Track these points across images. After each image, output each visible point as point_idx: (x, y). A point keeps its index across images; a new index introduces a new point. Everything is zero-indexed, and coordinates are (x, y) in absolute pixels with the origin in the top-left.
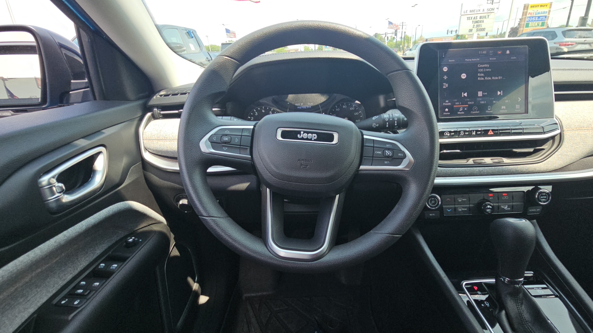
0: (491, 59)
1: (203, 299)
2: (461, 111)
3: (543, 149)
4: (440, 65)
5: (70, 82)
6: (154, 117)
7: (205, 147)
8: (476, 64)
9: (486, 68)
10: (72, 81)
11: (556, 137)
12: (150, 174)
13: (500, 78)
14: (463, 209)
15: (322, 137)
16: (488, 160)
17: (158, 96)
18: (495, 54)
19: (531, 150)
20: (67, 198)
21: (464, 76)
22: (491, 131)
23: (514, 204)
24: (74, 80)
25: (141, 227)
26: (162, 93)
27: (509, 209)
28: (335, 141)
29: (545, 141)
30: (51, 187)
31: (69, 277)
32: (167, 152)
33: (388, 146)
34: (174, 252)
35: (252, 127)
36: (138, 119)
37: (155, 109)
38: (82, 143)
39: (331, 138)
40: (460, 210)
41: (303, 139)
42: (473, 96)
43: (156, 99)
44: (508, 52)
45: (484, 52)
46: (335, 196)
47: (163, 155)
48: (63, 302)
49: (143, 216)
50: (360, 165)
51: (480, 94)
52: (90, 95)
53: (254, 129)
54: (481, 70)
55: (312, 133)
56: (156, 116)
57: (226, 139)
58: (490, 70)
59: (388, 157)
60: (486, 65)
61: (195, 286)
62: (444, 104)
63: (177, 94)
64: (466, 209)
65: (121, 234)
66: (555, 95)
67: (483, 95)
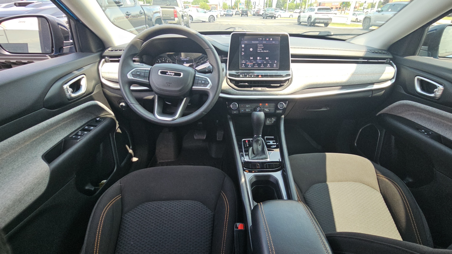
0: (263, 42)
1: (135, 159)
2: (250, 66)
3: (284, 85)
4: (241, 44)
5: (63, 42)
6: (106, 61)
7: (129, 76)
8: (257, 44)
9: (261, 46)
10: (64, 42)
11: (289, 80)
12: (105, 90)
13: (267, 51)
14: (248, 110)
15: (176, 74)
16: (260, 89)
17: (108, 51)
18: (265, 40)
19: (279, 85)
20: (73, 95)
21: (251, 49)
22: (260, 75)
23: (270, 108)
24: (65, 41)
25: (102, 115)
26: (110, 49)
27: (268, 111)
28: (182, 76)
29: (285, 81)
30: (67, 90)
31: (74, 130)
32: (113, 79)
33: (204, 79)
34: (119, 131)
35: (150, 69)
36: (98, 62)
37: (106, 58)
38: (76, 73)
39: (180, 75)
40: (247, 110)
41: (168, 75)
42: (255, 59)
43: (107, 52)
44: (271, 39)
45: (261, 39)
46: (184, 99)
47: (111, 80)
48: (73, 137)
49: (103, 110)
50: (193, 86)
51: (258, 58)
52: (74, 49)
53: (150, 70)
54: (259, 47)
55: (173, 72)
56: (107, 61)
57: (138, 73)
58: (263, 47)
59: (203, 83)
60: (261, 45)
61: (131, 151)
62: (242, 62)
63: (117, 50)
64: (250, 110)
65: (93, 117)
66: (291, 60)
67: (260, 59)
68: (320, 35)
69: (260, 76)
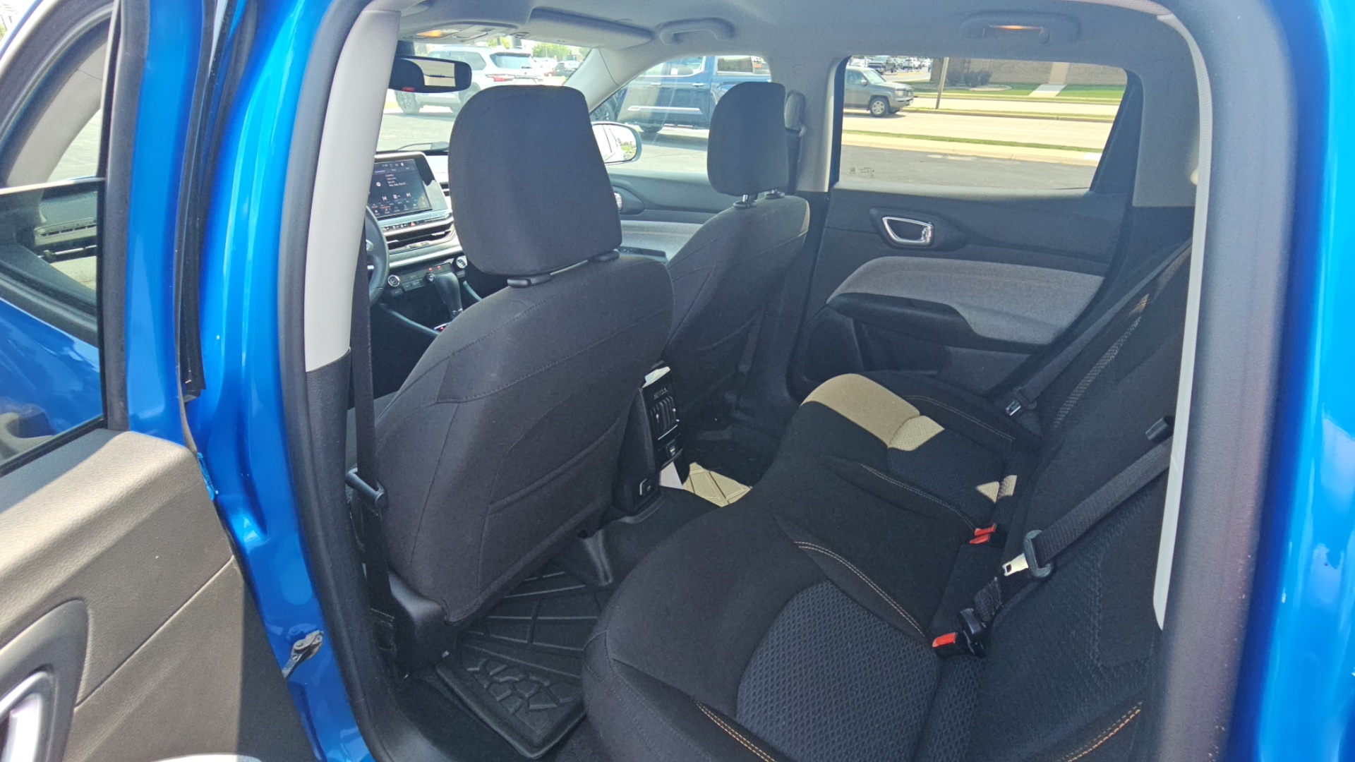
0: (393, 170)
2: (387, 211)
3: (450, 231)
8: (384, 175)
9: (392, 177)
13: (404, 184)
16: (419, 244)
18: (394, 167)
19: (443, 233)
21: (379, 184)
40: (415, 284)
42: (391, 199)
44: (402, 164)
45: (386, 165)
51: (395, 197)
54: (389, 179)
58: (395, 178)
60: (391, 175)
64: (418, 283)
66: (443, 192)
67: (398, 198)
68: (434, 148)
69: (413, 224)
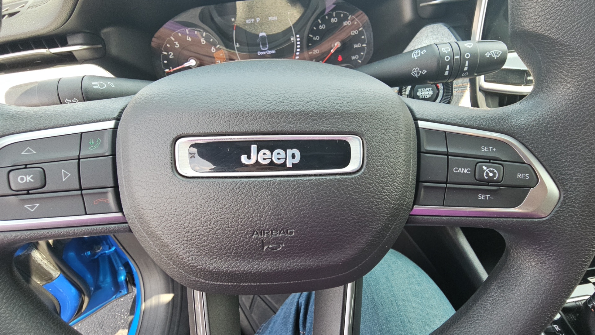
28: (355, 163)
35: (111, 124)
50: (415, 202)
53: (115, 130)
55: (285, 145)
57: (26, 178)
